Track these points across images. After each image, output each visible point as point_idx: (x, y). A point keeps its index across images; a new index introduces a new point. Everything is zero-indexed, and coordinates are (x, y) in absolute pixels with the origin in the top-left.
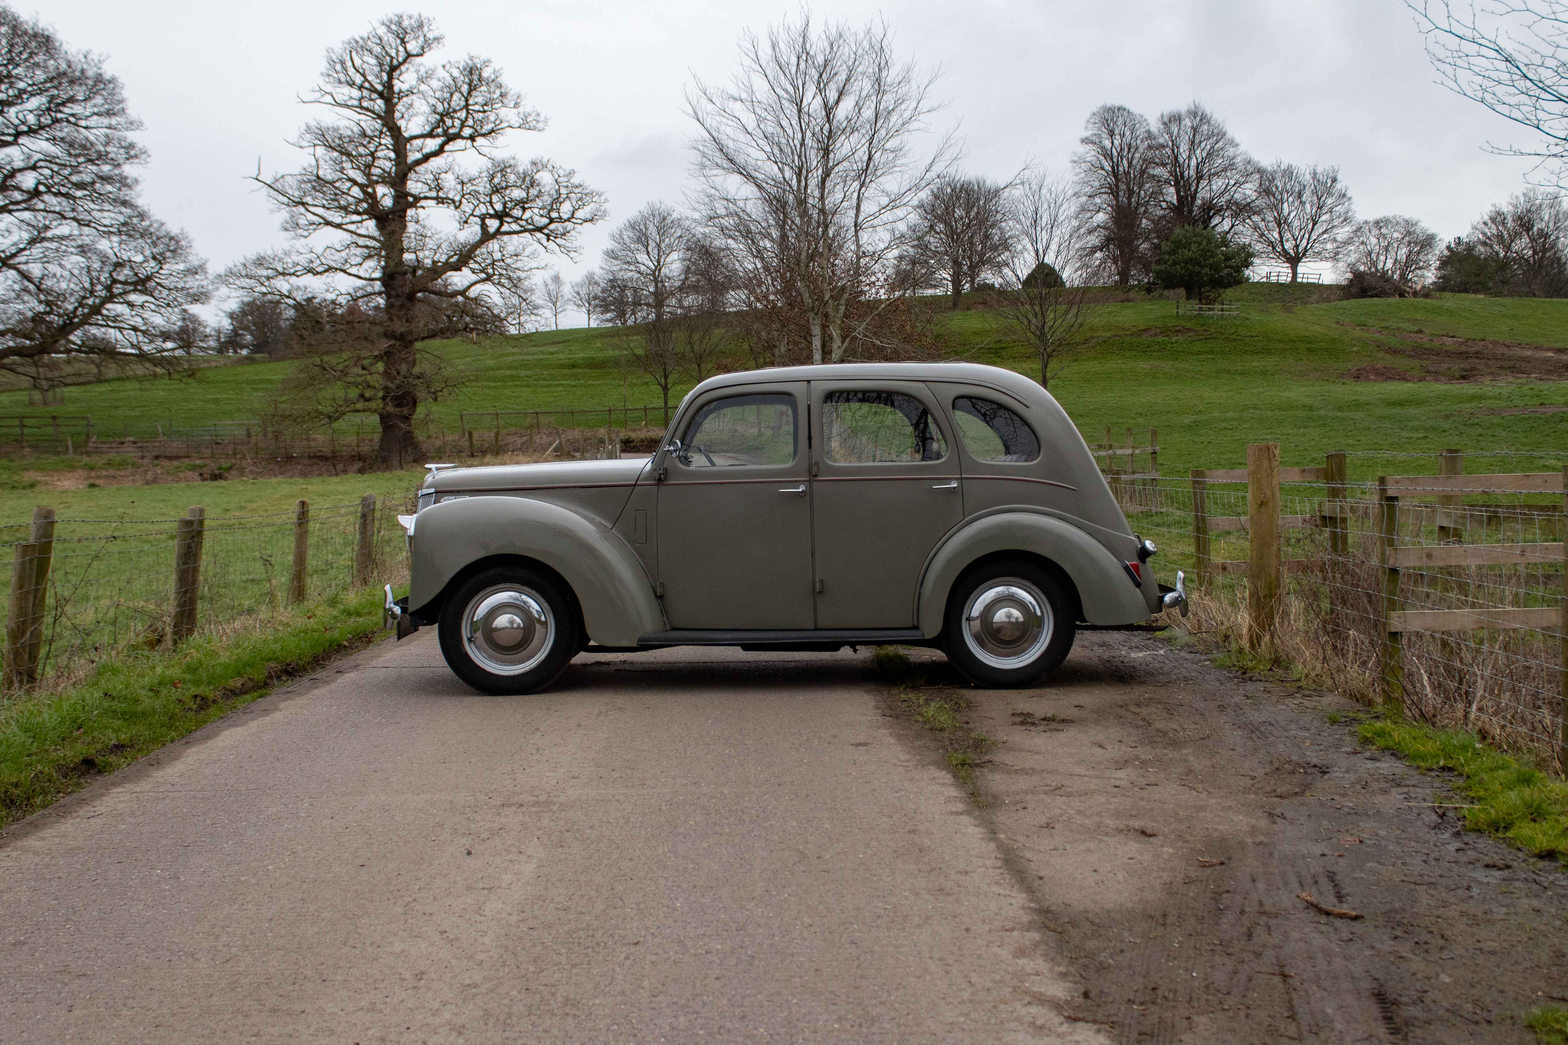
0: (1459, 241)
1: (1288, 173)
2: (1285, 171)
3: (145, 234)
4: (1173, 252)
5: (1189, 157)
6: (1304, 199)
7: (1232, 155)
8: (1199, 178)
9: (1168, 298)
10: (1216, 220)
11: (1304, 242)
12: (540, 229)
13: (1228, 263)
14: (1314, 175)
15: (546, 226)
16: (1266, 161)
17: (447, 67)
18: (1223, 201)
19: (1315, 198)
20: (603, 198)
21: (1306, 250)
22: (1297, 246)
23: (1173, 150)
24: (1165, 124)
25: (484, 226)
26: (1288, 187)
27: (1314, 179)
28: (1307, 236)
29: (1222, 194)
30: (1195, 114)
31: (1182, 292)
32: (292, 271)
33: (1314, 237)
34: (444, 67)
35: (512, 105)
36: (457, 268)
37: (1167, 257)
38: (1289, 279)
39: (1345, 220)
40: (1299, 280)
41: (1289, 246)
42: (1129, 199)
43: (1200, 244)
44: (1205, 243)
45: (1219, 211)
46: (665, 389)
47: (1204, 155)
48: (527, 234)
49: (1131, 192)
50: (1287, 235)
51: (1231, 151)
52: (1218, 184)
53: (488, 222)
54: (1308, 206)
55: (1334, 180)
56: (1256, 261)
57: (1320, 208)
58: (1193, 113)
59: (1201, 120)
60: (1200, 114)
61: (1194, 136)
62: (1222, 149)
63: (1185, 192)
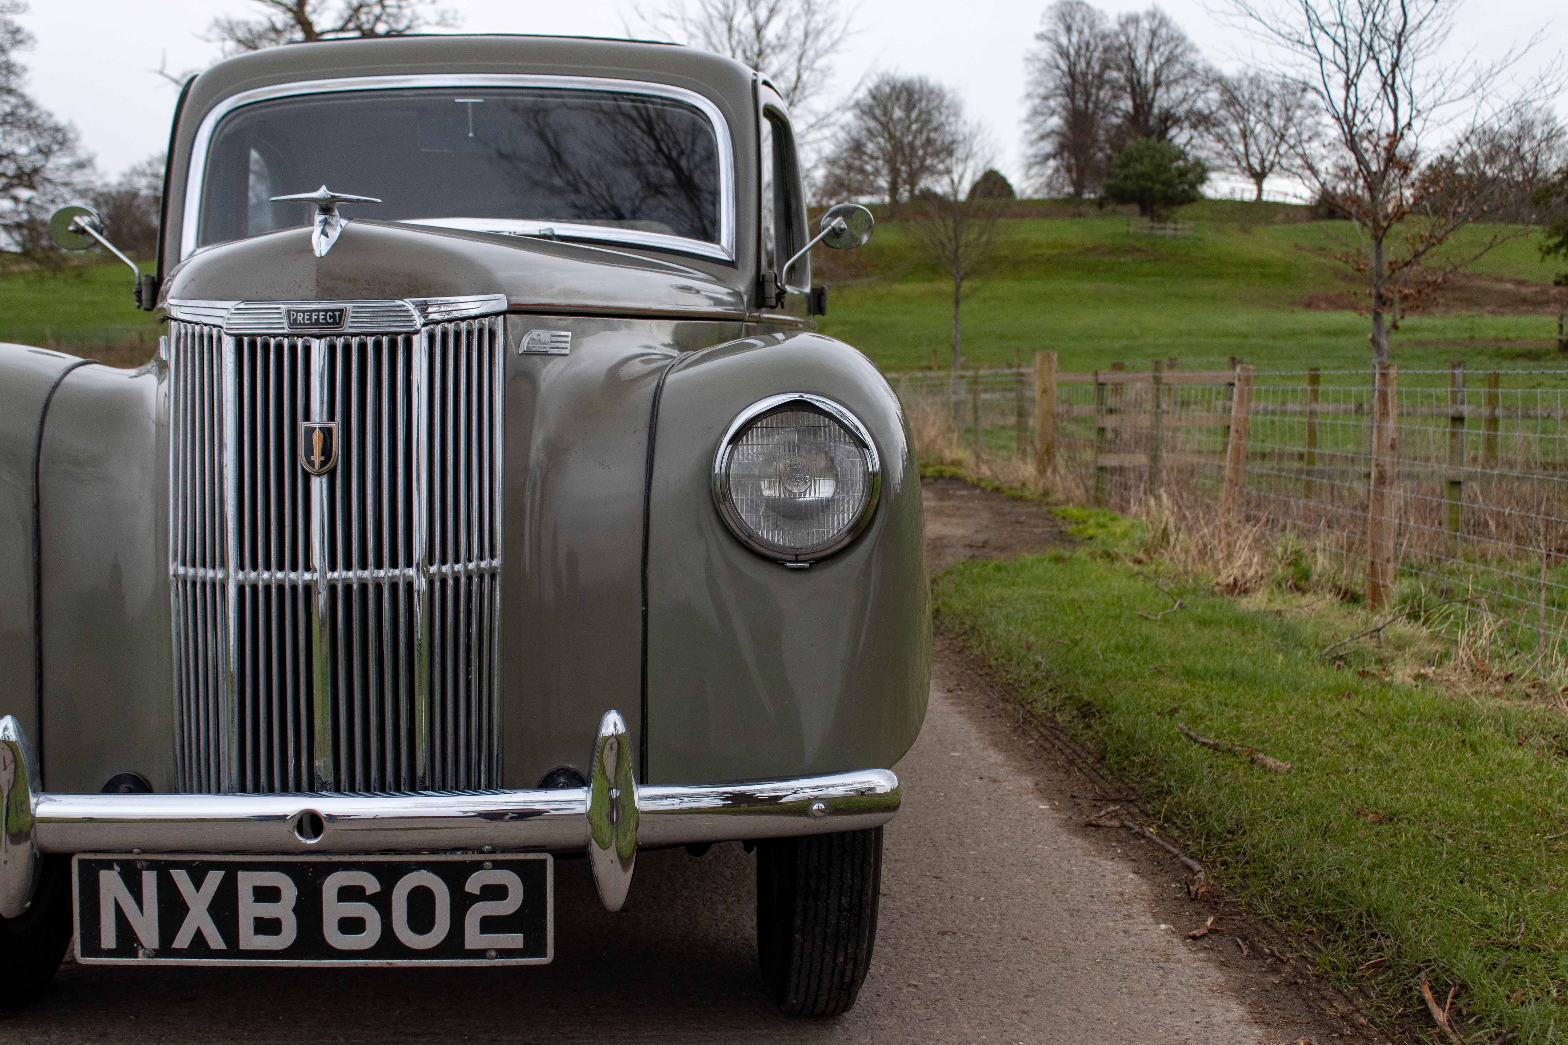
0: (1442, 160)
2: (1251, 80)
3: (32, 126)
4: (1125, 165)
5: (1147, 62)
6: (1271, 109)
7: (1192, 60)
8: (1157, 84)
9: (1119, 214)
10: (1173, 132)
11: (1272, 155)
13: (1183, 179)
14: (1284, 84)
16: (1229, 70)
18: (1181, 111)
19: (1284, 109)
21: (1273, 165)
22: (1263, 161)
23: (1129, 52)
24: (1121, 24)
26: (1255, 96)
27: (1283, 87)
28: (1274, 150)
29: (1181, 102)
30: (1154, 16)
31: (1135, 208)
33: (1281, 151)
37: (1117, 171)
38: (1254, 197)
40: (1264, 198)
41: (1254, 160)
42: (1086, 102)
43: (1153, 157)
44: (1158, 156)
45: (1177, 121)
47: (1163, 60)
49: (1087, 94)
50: (1253, 149)
51: (1191, 57)
52: (1177, 92)
54: (1275, 118)
56: (1213, 175)
57: (1288, 120)
58: (1153, 15)
59: (1160, 23)
60: (1159, 15)
61: (1152, 39)
62: (1182, 54)
63: (1142, 99)
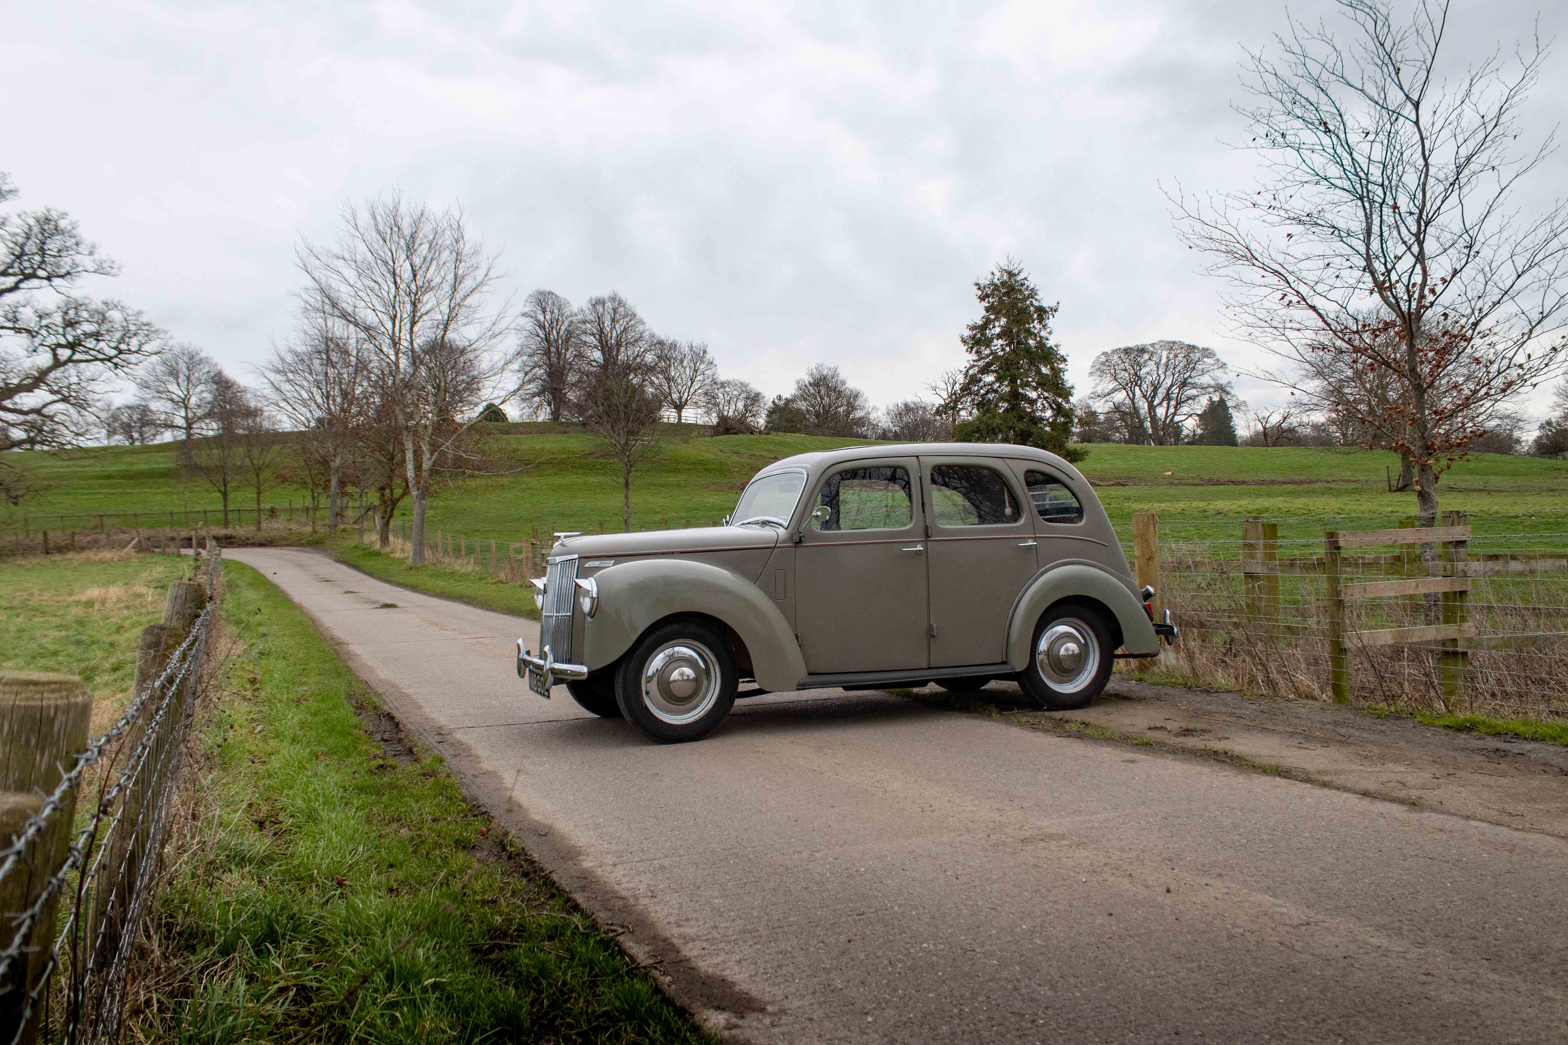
0: (780, 398)
1: (674, 345)
2: (672, 343)
5: (611, 330)
6: (684, 364)
8: (619, 345)
11: (685, 395)
12: (110, 359)
14: (692, 347)
15: (116, 356)
17: (23, 217)
19: (692, 364)
20: (168, 336)
21: (687, 400)
22: (681, 398)
23: (599, 324)
24: (592, 306)
25: (55, 355)
26: (674, 355)
27: (691, 350)
28: (687, 391)
29: (635, 358)
31: (608, 426)
33: (692, 391)
34: (19, 216)
35: (86, 252)
36: (29, 389)
38: (676, 421)
39: (712, 379)
40: (683, 421)
41: (675, 396)
42: (559, 359)
45: (634, 370)
46: (225, 494)
47: (622, 329)
48: (98, 363)
49: (559, 354)
50: (673, 389)
51: (641, 328)
52: (632, 350)
53: (60, 351)
54: (687, 370)
55: (705, 352)
57: (696, 371)
58: (614, 298)
59: (619, 304)
60: (618, 298)
63: (609, 355)
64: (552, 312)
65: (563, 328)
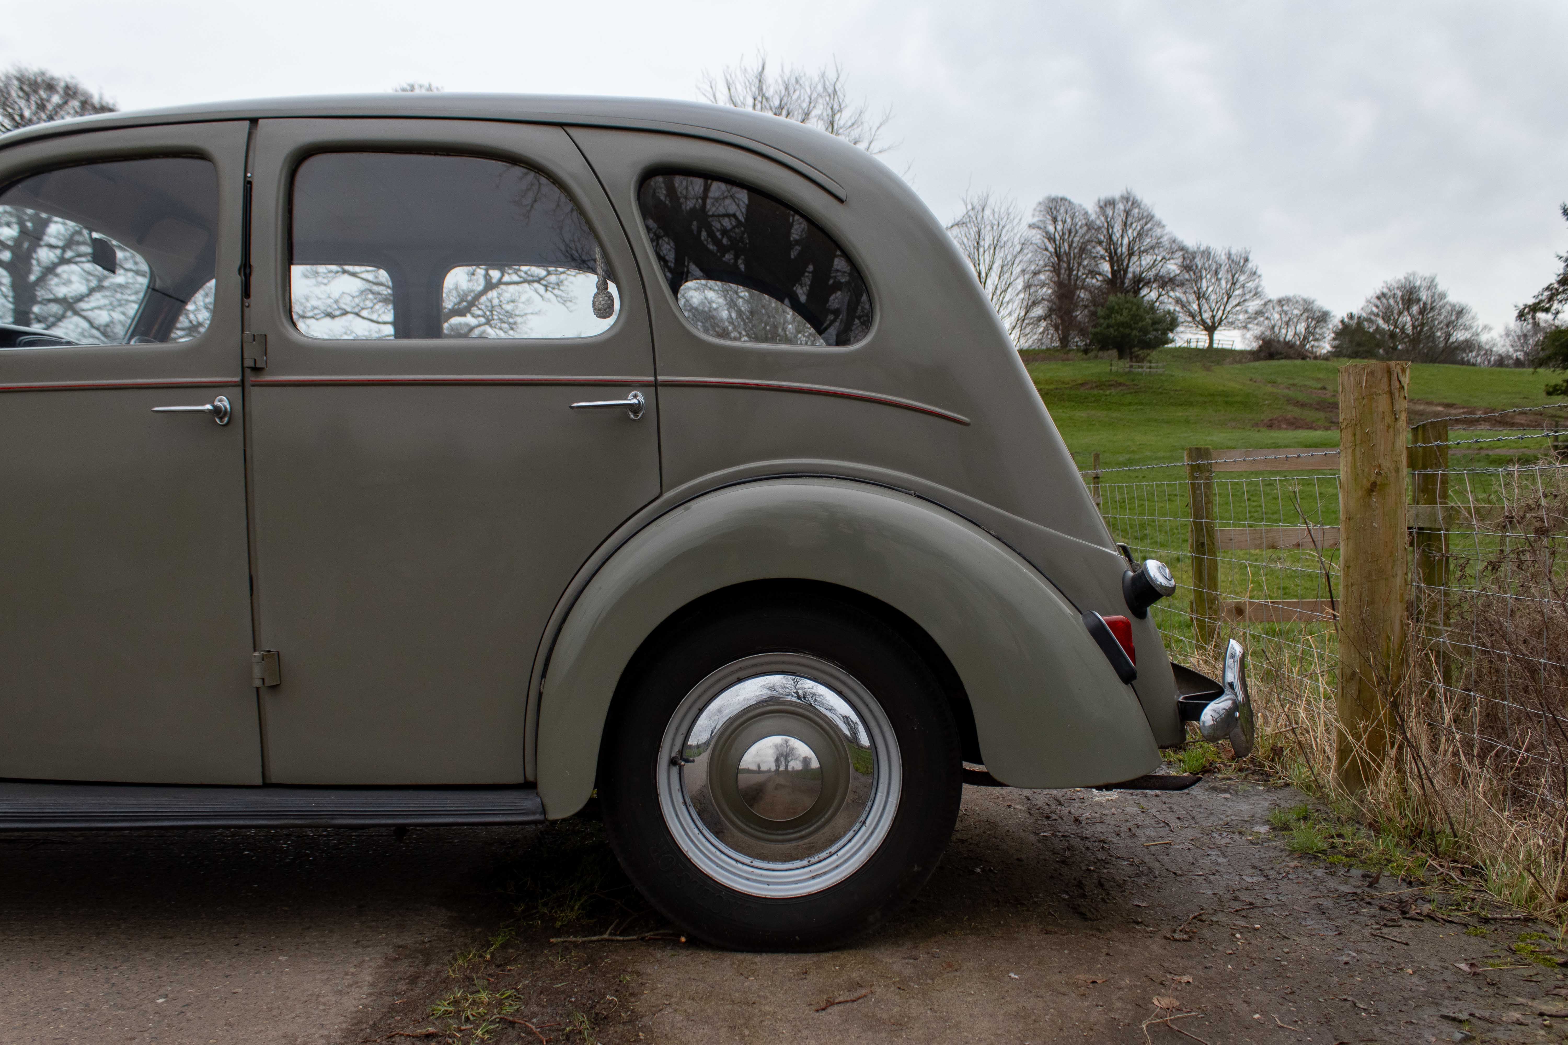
0: (1351, 316)
1: (1207, 253)
2: (1203, 252)
4: (1107, 317)
5: (1122, 236)
6: (1220, 276)
7: (1159, 235)
8: (1131, 254)
9: (1102, 358)
10: (1144, 292)
11: (1220, 313)
12: (539, 281)
13: (1155, 327)
14: (1229, 256)
15: (544, 278)
16: (1188, 242)
18: (1150, 275)
19: (1230, 276)
21: (1221, 320)
22: (1213, 317)
23: (1108, 230)
24: (1101, 207)
25: (487, 278)
26: (1207, 265)
27: (1229, 258)
28: (1222, 308)
29: (1150, 268)
30: (1127, 199)
31: (1114, 353)
32: (310, 314)
33: (1228, 308)
36: (462, 314)
37: (1102, 322)
38: (1207, 345)
39: (1256, 294)
40: (1215, 346)
41: (1206, 316)
42: (1070, 276)
43: (1130, 310)
44: (1134, 310)
45: (1148, 283)
47: (1135, 234)
48: (526, 285)
49: (1070, 270)
50: (1205, 307)
51: (1158, 232)
52: (1147, 260)
53: (492, 273)
54: (1223, 282)
55: (1246, 260)
56: (1179, 327)
57: (1234, 284)
58: (1126, 199)
59: (1133, 204)
60: (1131, 199)
61: (1126, 218)
62: (1151, 229)
63: (1118, 266)
64: (1064, 222)
65: (1076, 239)
